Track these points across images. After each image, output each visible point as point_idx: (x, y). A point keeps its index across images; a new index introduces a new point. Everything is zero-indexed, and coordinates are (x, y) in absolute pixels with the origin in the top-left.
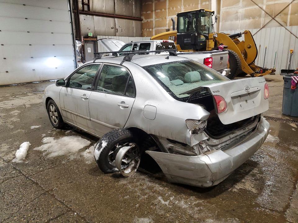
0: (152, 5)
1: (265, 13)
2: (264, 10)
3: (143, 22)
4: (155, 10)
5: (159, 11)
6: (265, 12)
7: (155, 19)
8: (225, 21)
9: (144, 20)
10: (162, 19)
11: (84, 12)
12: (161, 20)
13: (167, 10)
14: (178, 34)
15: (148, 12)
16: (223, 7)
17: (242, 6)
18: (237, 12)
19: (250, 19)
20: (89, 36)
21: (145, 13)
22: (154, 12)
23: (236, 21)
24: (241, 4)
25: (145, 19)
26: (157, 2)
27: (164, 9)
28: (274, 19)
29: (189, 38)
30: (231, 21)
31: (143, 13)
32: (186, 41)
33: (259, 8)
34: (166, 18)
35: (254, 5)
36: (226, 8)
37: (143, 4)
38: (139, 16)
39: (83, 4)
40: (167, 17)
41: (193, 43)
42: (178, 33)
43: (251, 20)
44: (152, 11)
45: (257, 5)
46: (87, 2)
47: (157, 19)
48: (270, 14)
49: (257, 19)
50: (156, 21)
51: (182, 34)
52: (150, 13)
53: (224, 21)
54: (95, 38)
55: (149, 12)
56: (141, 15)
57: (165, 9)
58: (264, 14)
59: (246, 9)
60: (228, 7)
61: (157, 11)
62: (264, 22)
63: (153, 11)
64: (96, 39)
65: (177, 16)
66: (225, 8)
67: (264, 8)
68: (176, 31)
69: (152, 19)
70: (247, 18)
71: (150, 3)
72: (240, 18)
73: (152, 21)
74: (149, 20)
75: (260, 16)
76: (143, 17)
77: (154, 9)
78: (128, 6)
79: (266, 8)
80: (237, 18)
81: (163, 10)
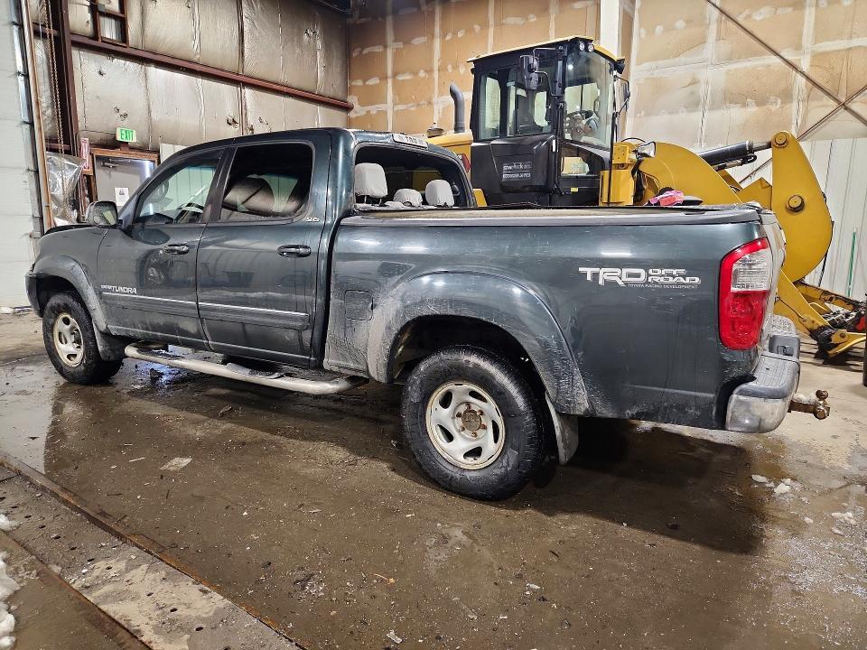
0: (383, 55)
1: (810, 85)
2: (803, 73)
3: (352, 114)
4: (395, 75)
5: (407, 77)
6: (808, 78)
7: (395, 105)
8: (648, 114)
9: (356, 107)
10: (418, 105)
11: (99, 43)
12: (413, 109)
13: (436, 75)
14: (474, 144)
15: (371, 82)
16: (639, 63)
17: (714, 56)
18: (695, 82)
19: (745, 105)
20: (119, 138)
21: (359, 83)
22: (390, 81)
23: (690, 111)
24: (710, 50)
25: (362, 104)
26: (400, 45)
27: (426, 71)
28: (846, 109)
29: (524, 161)
30: (670, 113)
31: (353, 83)
32: (510, 173)
33: (783, 64)
34: (430, 103)
35: (762, 54)
36: (653, 64)
37: (354, 55)
38: (340, 95)
39: (95, 10)
40: (435, 99)
41: (539, 182)
42: (476, 140)
43: (753, 110)
44: (384, 78)
45: (777, 54)
46: (114, 6)
47: (401, 107)
48: (828, 87)
49: (774, 108)
50: (396, 113)
51: (493, 142)
52: (376, 85)
53: (643, 113)
54: (149, 152)
55: (373, 81)
56: (347, 90)
57: (430, 71)
58: (804, 87)
59: (729, 71)
60: (661, 63)
61: (400, 78)
62: (804, 120)
63: (386, 78)
64: (156, 155)
65: (472, 71)
66: (646, 65)
67: (805, 65)
68: (467, 134)
69: (382, 107)
70: (736, 103)
71: (378, 49)
72: (705, 102)
73: (385, 113)
74: (373, 109)
75: (786, 96)
76: (352, 100)
77: (390, 72)
78: (298, 51)
79: (811, 66)
80: (694, 104)
81: (422, 74)
